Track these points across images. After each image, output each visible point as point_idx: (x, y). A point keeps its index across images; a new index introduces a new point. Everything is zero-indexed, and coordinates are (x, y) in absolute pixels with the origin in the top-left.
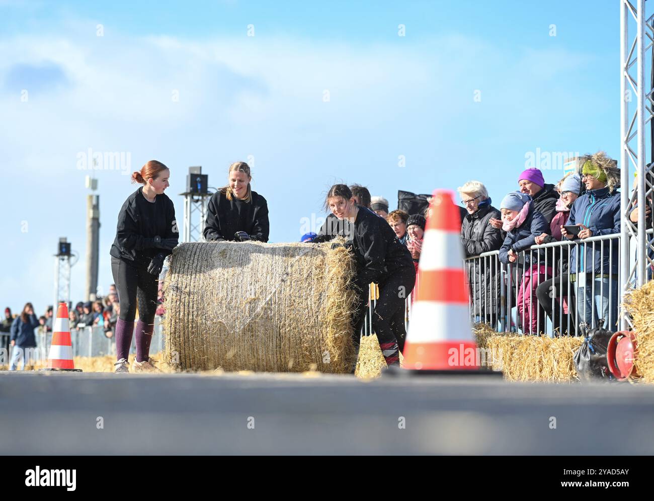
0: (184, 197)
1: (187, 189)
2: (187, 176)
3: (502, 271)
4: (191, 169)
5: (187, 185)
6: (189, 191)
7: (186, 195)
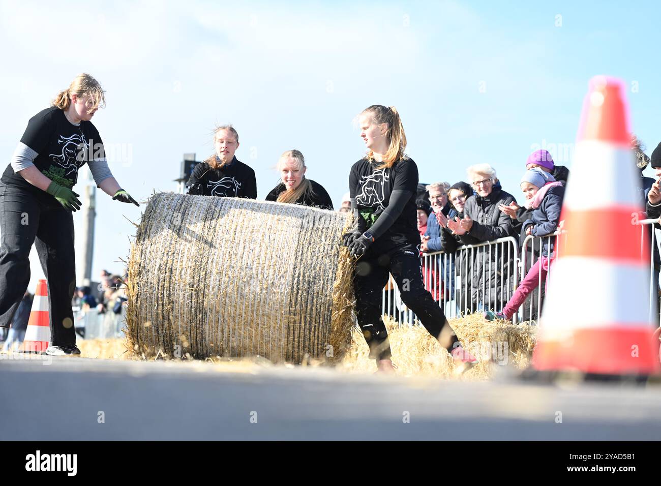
0: (177, 183)
1: (181, 175)
2: (182, 163)
3: (516, 258)
4: (185, 155)
5: (181, 171)
6: (183, 177)
7: (180, 181)
